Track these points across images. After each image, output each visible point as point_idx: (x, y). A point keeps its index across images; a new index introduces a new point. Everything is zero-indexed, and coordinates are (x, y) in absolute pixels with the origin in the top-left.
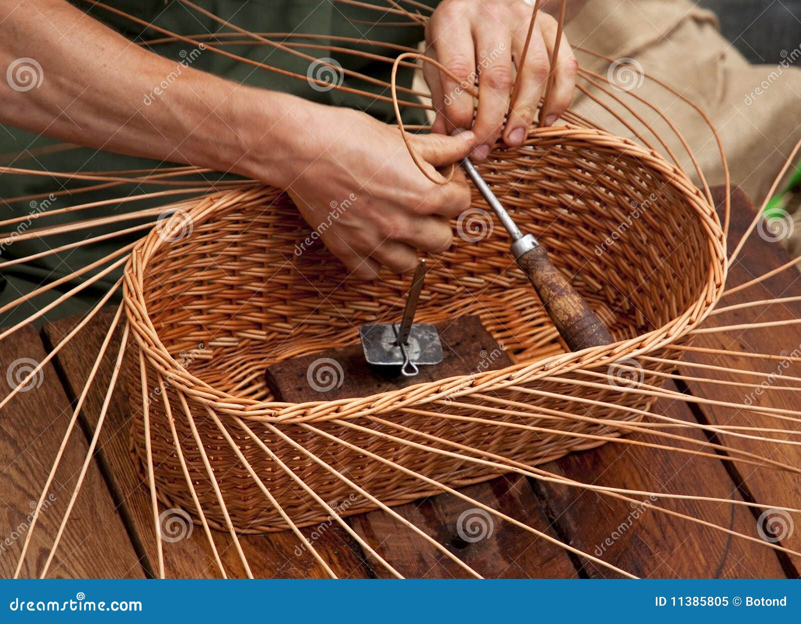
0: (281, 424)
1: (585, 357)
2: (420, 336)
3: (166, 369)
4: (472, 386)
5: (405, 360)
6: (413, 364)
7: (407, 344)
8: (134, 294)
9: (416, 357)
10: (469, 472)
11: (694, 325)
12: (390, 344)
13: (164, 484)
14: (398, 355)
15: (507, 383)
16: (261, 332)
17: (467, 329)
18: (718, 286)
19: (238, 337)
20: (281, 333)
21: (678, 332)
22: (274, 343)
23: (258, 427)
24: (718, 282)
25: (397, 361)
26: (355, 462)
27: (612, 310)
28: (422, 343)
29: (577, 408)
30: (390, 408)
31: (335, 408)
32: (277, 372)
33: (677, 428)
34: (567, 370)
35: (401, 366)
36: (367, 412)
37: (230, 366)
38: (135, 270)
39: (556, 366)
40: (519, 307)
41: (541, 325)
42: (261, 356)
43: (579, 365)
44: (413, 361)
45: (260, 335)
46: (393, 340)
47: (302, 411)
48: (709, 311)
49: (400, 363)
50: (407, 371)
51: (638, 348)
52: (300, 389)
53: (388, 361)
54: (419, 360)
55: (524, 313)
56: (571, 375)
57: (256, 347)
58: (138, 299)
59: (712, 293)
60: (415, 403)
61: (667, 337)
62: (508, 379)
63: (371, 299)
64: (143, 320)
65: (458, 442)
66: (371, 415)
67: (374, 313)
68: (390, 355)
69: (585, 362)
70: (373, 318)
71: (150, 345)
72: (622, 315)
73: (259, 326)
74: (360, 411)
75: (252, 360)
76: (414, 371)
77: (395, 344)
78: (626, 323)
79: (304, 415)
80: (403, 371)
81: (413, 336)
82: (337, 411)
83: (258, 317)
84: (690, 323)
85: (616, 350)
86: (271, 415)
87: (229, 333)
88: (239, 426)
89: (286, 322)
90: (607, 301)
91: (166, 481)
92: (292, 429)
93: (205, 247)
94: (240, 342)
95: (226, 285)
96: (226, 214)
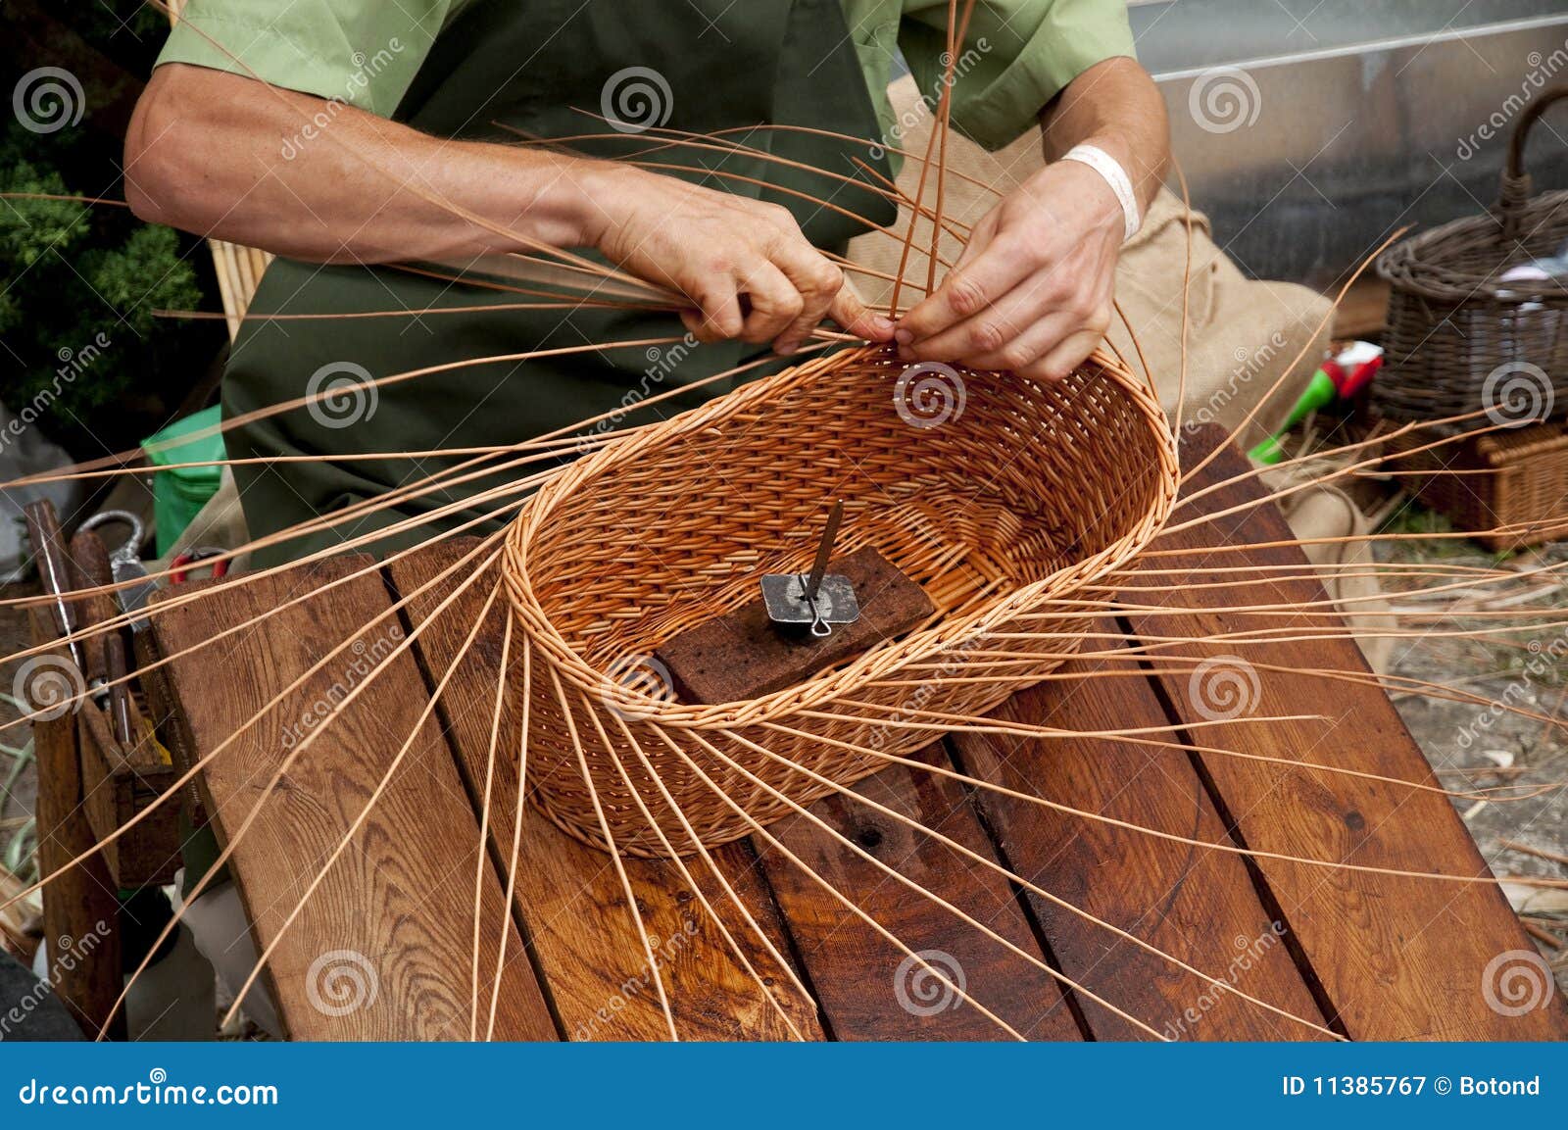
0: (741, 728)
1: (1054, 585)
2: (831, 589)
3: (590, 684)
4: (939, 642)
5: (815, 617)
6: (825, 622)
7: (816, 599)
8: (524, 598)
9: (828, 614)
10: (914, 737)
11: (1161, 525)
12: (797, 598)
13: (577, 814)
14: (806, 611)
15: (978, 631)
16: (635, 609)
17: (867, 565)
18: (1174, 474)
19: (609, 619)
20: (654, 606)
21: (1146, 537)
22: (648, 619)
23: (713, 736)
24: (1172, 470)
25: (805, 618)
26: (811, 752)
27: (1015, 513)
28: (835, 598)
29: (1052, 646)
30: (857, 686)
31: (796, 698)
32: (669, 656)
33: (1172, 647)
34: (1037, 603)
35: (811, 624)
36: (831, 695)
37: (605, 655)
38: (515, 568)
39: (1026, 600)
40: (910, 527)
41: (941, 544)
42: (636, 637)
43: (1048, 595)
44: (825, 619)
45: (635, 612)
46: (801, 594)
47: (760, 709)
48: (1174, 505)
49: (809, 621)
50: (817, 630)
51: (1108, 563)
52: (702, 672)
53: (795, 618)
54: (831, 618)
55: (918, 533)
56: (1042, 608)
57: (631, 628)
58: (529, 602)
59: (1170, 484)
60: (882, 675)
61: (1135, 545)
62: (976, 626)
63: (747, 546)
64: (545, 628)
65: (889, 705)
66: (838, 697)
67: (752, 563)
68: (797, 610)
69: (1056, 590)
70: (752, 568)
71: (561, 659)
72: (1026, 517)
73: (631, 602)
74: (824, 695)
75: (628, 644)
76: (827, 631)
77: (802, 598)
78: (1035, 527)
79: (762, 713)
80: (813, 630)
81: (824, 589)
82: (798, 701)
83: (631, 592)
84: (1157, 524)
85: (1086, 570)
86: (726, 719)
87: (600, 617)
88: (690, 738)
89: (659, 592)
90: (1008, 505)
91: (580, 811)
92: (754, 732)
93: (573, 522)
94: (612, 624)
95: (594, 562)
96: (594, 481)
